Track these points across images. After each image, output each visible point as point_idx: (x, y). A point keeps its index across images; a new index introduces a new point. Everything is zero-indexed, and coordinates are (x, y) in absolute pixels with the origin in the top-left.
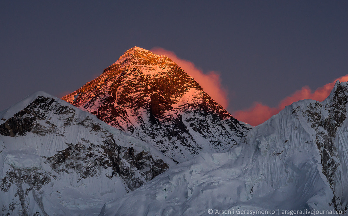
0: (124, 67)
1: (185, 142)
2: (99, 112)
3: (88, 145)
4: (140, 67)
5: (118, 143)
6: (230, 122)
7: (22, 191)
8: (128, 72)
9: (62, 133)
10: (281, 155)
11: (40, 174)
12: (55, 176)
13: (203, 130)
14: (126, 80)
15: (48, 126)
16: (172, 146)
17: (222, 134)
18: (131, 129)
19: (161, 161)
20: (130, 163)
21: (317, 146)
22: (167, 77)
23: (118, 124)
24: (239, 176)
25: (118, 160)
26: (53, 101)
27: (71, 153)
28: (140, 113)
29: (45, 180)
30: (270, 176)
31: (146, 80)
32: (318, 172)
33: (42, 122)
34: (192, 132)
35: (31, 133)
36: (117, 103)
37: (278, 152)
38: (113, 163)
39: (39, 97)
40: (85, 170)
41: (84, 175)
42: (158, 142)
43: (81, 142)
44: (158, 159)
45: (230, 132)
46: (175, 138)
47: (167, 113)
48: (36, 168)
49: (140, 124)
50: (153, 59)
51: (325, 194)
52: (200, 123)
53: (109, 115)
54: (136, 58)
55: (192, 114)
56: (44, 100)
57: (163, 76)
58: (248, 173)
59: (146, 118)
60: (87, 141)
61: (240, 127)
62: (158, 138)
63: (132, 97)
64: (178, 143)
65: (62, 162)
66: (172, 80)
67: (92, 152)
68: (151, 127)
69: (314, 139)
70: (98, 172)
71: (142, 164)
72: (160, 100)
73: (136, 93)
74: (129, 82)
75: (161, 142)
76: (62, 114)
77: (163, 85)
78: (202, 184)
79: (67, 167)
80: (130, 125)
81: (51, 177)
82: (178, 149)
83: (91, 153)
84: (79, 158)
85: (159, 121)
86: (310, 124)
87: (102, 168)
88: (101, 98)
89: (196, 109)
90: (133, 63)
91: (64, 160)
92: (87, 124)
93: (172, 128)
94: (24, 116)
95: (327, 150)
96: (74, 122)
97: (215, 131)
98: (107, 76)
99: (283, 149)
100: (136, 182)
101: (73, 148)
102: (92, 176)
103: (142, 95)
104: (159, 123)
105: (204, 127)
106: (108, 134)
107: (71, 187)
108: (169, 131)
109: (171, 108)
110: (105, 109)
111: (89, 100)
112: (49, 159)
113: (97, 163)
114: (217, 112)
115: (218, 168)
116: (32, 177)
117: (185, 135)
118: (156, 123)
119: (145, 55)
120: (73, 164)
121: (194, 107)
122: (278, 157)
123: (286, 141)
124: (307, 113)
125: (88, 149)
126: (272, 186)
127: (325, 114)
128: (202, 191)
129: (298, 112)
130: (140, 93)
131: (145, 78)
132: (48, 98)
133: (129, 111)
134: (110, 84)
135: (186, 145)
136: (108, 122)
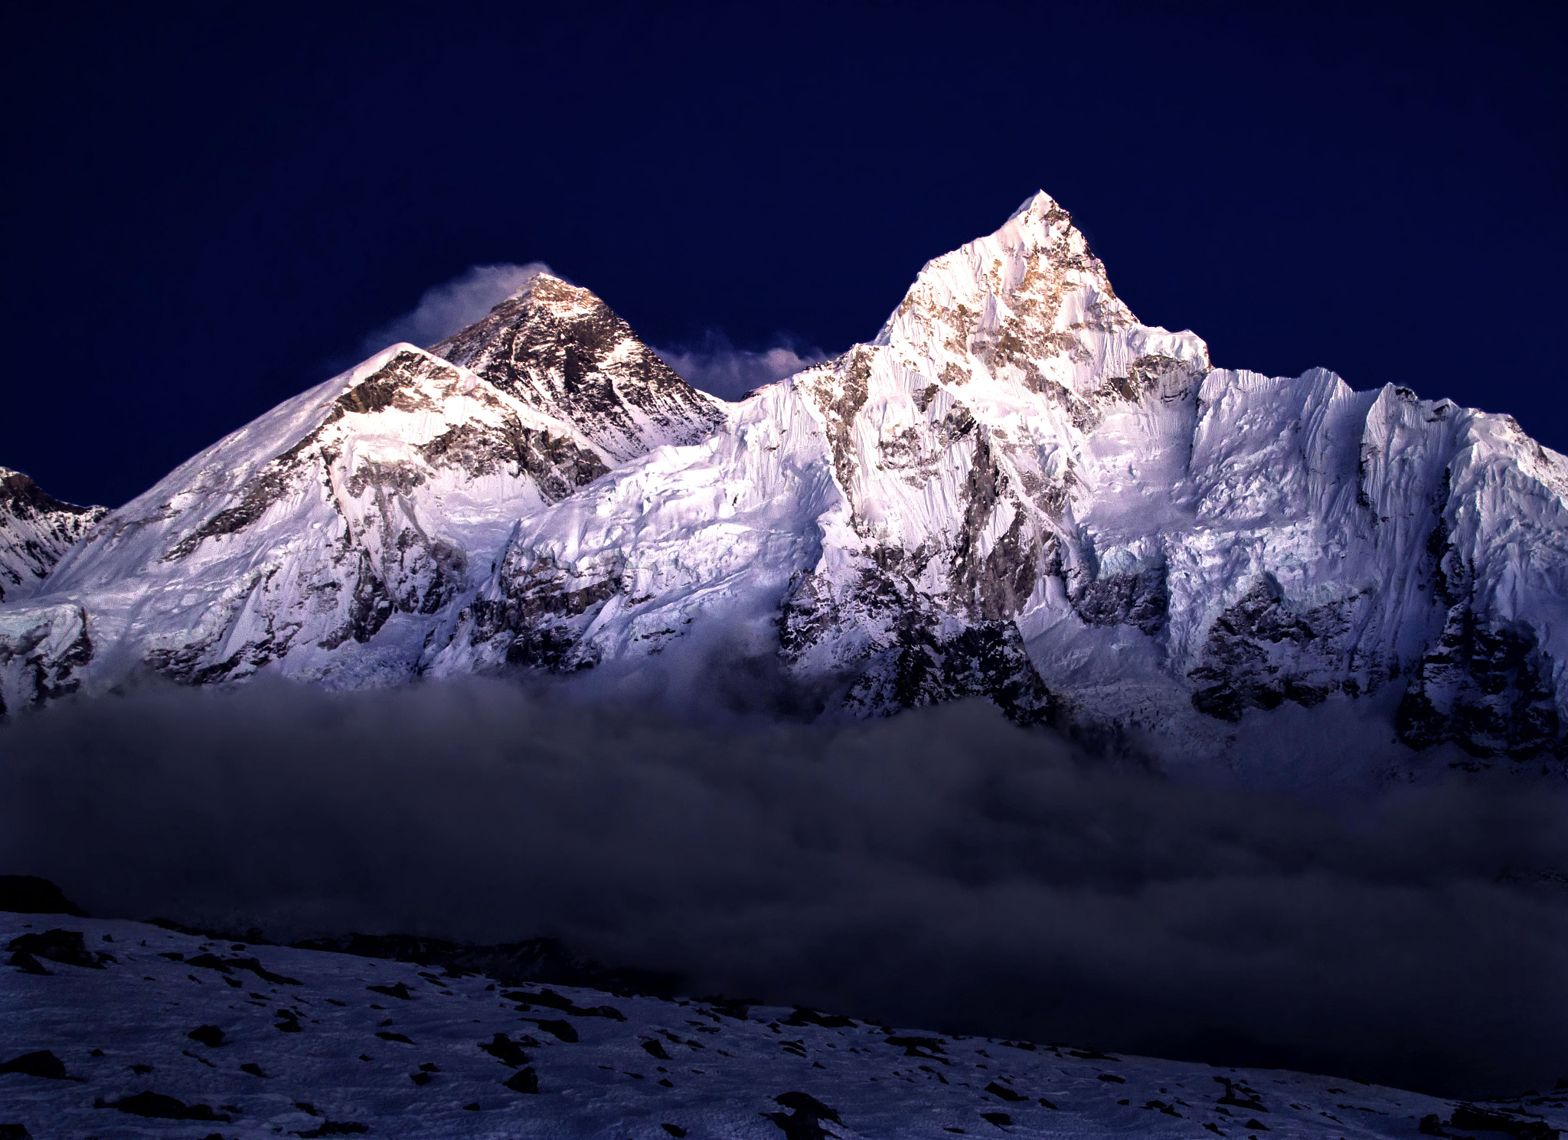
0: (524, 305)
1: (618, 419)
2: (488, 374)
3: (480, 427)
4: (549, 305)
5: (526, 424)
6: (682, 391)
7: (382, 495)
8: (531, 313)
9: (440, 409)
10: (776, 451)
11: (409, 471)
12: (431, 474)
13: (644, 403)
14: (529, 324)
15: (417, 398)
16: (598, 426)
17: (671, 409)
18: (537, 400)
19: (589, 451)
20: (544, 454)
21: (827, 440)
22: (589, 321)
23: (518, 391)
24: (717, 481)
25: (526, 449)
26: (424, 358)
27: (454, 438)
28: (550, 376)
29: (418, 480)
30: (761, 483)
31: (558, 326)
32: (830, 477)
33: (408, 391)
34: (627, 405)
35: (392, 407)
36: (515, 360)
37: (772, 446)
38: (519, 454)
39: (403, 352)
40: (477, 465)
41: (475, 473)
42: (577, 421)
43: (470, 422)
44: (584, 448)
45: (683, 406)
46: (602, 414)
47: (590, 377)
48: (403, 462)
49: (550, 392)
50: (568, 293)
51: (841, 510)
52: (639, 392)
53: (504, 379)
54: (542, 291)
55: (628, 378)
56: (410, 357)
57: (583, 319)
58: (730, 475)
59: (559, 382)
60: (478, 422)
61: (698, 400)
62: (578, 414)
63: (538, 351)
64: (607, 422)
65: (441, 452)
66: (597, 326)
67: (486, 437)
68: (567, 397)
69: (823, 428)
70: (497, 467)
71: (560, 455)
72: (579, 356)
73: (543, 346)
74: (533, 328)
75: (582, 420)
76: (439, 378)
77: (584, 334)
78: (663, 492)
79: (449, 459)
80: (535, 393)
81: (426, 475)
82: (607, 432)
83: (484, 439)
84: (467, 447)
85: (578, 388)
86: (818, 407)
87: (503, 463)
88: (490, 352)
89: (633, 370)
90: (538, 298)
91: (445, 449)
92: (478, 395)
93: (598, 398)
94: (380, 382)
95: (841, 444)
96: (457, 392)
97: (661, 404)
98: (498, 318)
99: (780, 442)
100: (553, 483)
101: (458, 432)
102: (488, 473)
103: (553, 348)
104: (579, 392)
105: (645, 398)
106: (510, 411)
107: (457, 491)
108: (593, 403)
109: (596, 369)
110: (496, 368)
111: (471, 354)
112: (421, 447)
113: (494, 455)
114: (664, 375)
115: (686, 469)
116: (397, 475)
117: (617, 409)
118: (574, 391)
119: (555, 287)
120: (459, 456)
121: (631, 368)
122: (771, 454)
123: (784, 431)
124: (814, 391)
125: (480, 433)
126: (764, 496)
127: (839, 393)
128: (665, 502)
129: (801, 389)
130: (549, 345)
131: (556, 323)
132: (416, 354)
133: (533, 372)
134: (503, 331)
135: (618, 425)
136: (502, 389)
